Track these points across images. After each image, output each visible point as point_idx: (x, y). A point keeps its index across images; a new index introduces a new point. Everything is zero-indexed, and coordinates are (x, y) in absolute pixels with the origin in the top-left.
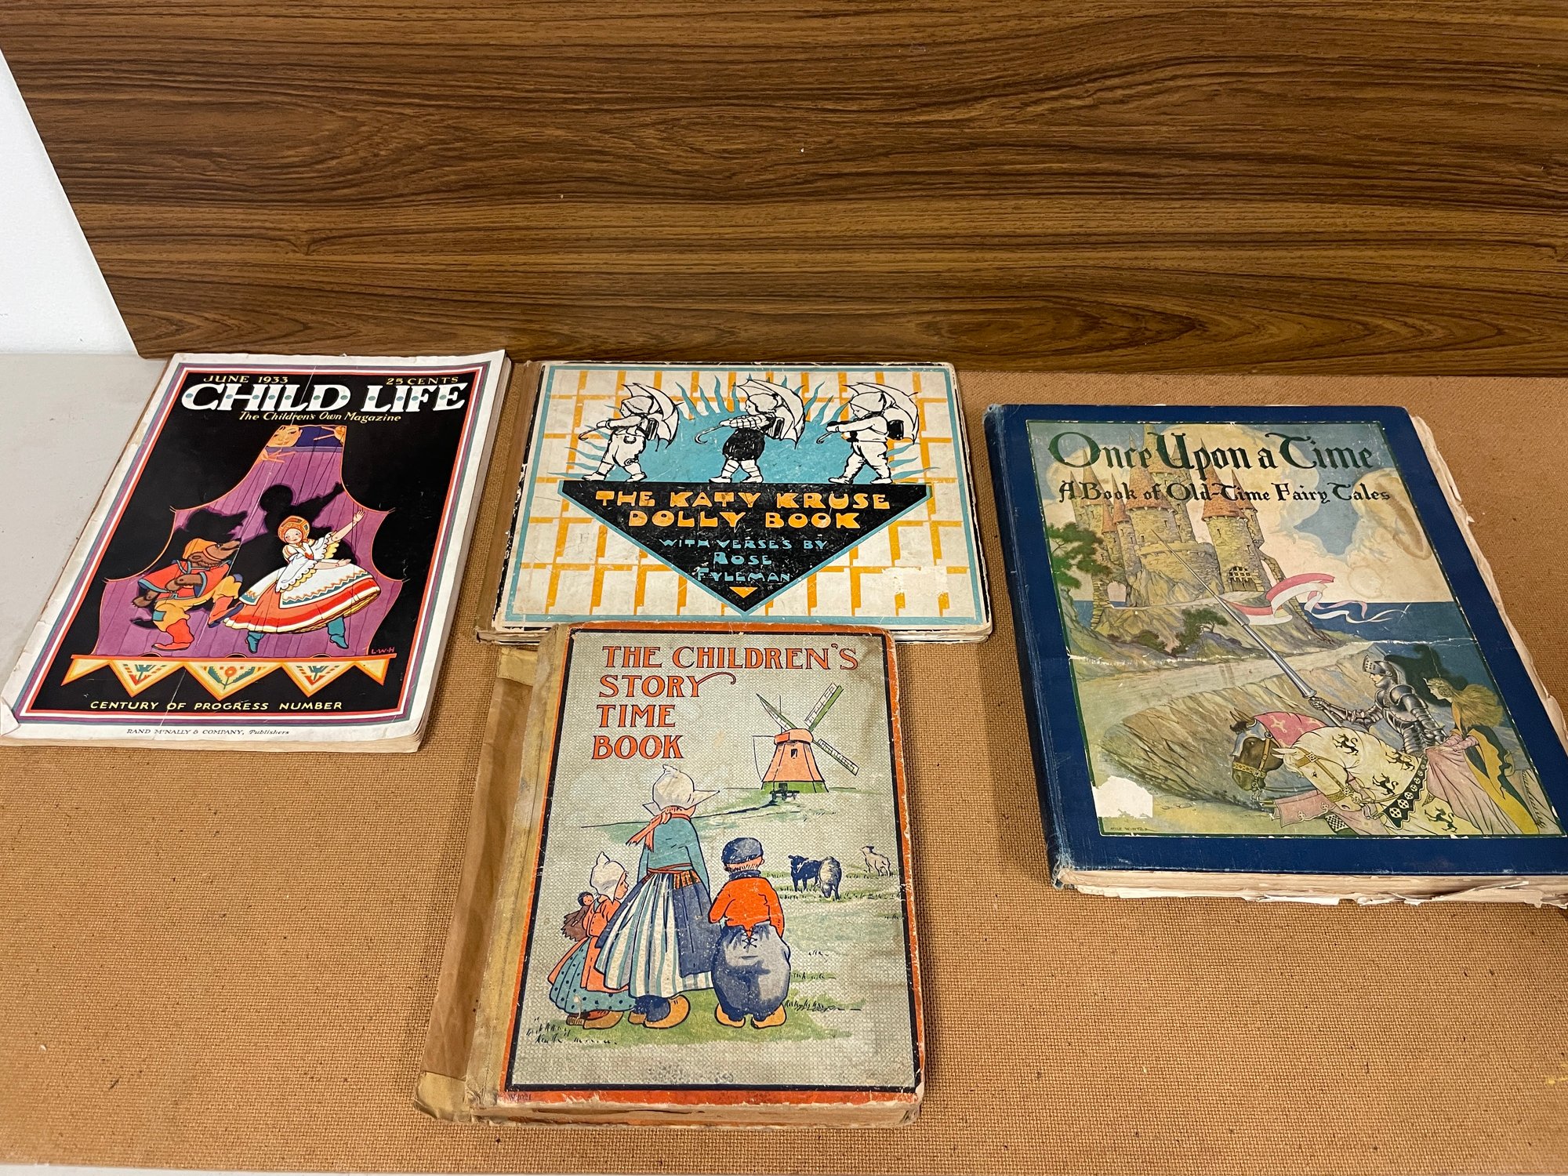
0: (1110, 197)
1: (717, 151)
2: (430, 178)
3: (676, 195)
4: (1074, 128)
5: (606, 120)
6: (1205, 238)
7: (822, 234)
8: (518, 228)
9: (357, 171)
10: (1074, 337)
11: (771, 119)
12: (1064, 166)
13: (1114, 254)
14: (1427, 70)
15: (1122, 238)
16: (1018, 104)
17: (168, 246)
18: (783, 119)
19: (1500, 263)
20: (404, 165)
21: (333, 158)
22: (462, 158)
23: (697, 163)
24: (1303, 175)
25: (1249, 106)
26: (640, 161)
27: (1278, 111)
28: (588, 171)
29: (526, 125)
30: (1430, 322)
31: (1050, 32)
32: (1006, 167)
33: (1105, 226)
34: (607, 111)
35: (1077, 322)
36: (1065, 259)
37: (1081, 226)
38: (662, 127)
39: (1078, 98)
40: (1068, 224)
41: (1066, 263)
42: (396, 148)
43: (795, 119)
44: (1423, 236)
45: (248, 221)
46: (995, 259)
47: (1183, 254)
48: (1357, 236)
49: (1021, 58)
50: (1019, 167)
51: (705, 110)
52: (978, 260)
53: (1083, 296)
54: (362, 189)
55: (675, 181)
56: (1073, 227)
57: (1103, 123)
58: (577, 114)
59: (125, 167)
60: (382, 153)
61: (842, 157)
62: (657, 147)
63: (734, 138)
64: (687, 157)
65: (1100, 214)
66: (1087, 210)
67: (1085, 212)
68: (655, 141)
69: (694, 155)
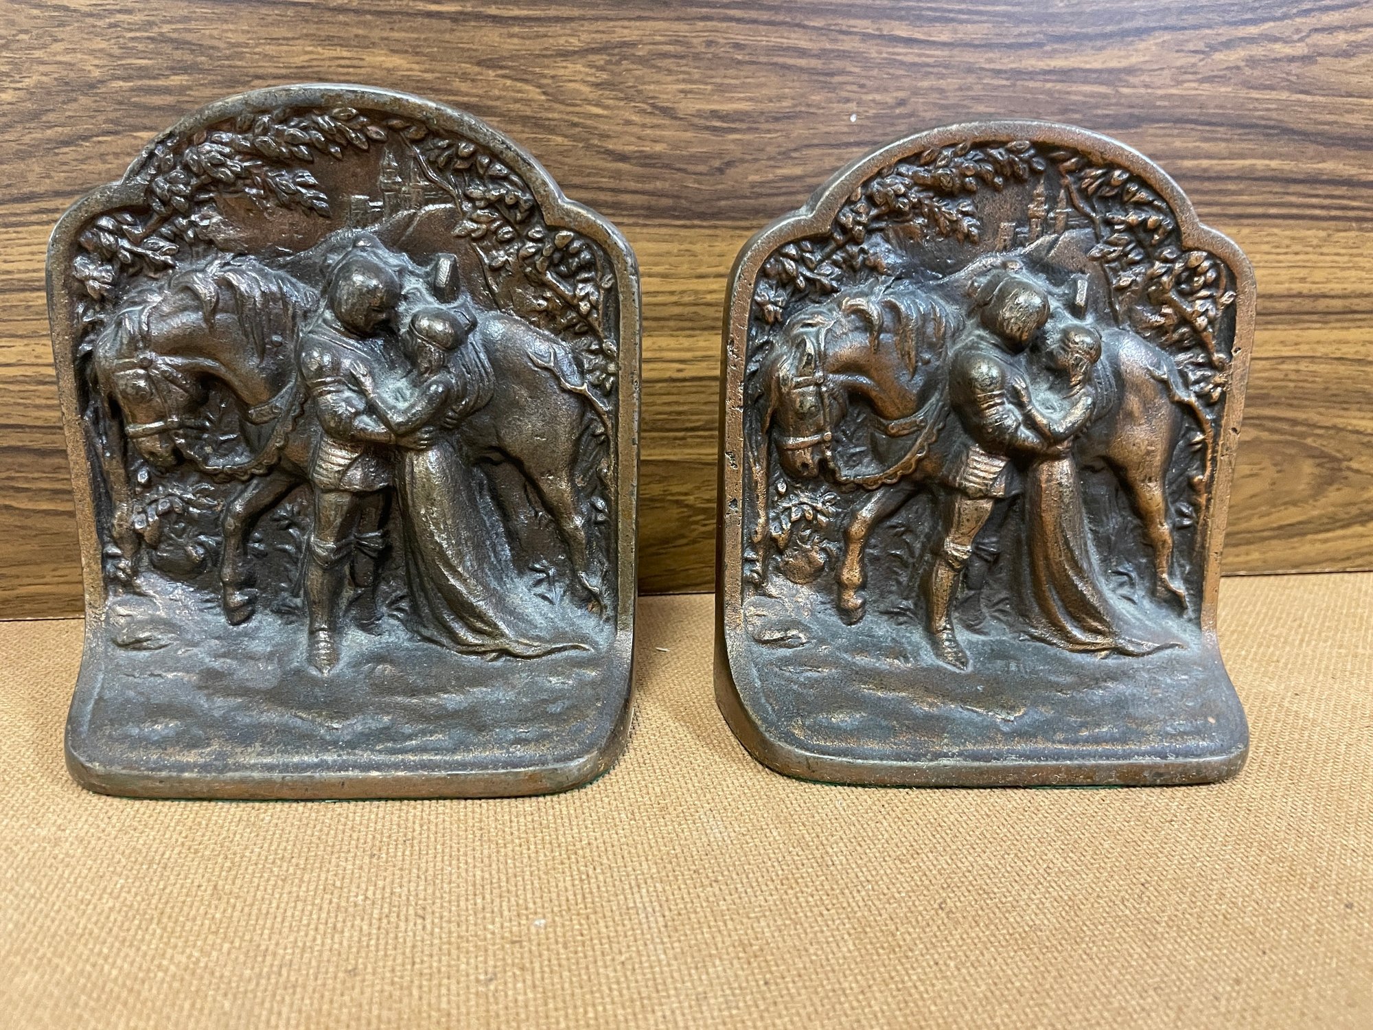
0: (1341, 224)
1: (699, 114)
4: (1284, 95)
5: (491, 38)
10: (1304, 501)
11: (803, 53)
12: (1274, 164)
13: (1355, 334)
16: (1201, 46)
18: (823, 54)
23: (662, 139)
26: (552, 131)
29: (329, 41)
34: (496, 19)
35: (1308, 468)
37: (1303, 280)
38: (600, 59)
40: (1285, 274)
41: (1286, 352)
43: (843, 55)
50: (1205, 163)
51: (682, 28)
53: (1312, 415)
55: (617, 175)
56: (1292, 280)
58: (434, 22)
62: (589, 102)
63: (733, 88)
64: (644, 126)
65: (1328, 258)
66: (1310, 249)
67: (1307, 253)
68: (585, 89)
69: (656, 121)
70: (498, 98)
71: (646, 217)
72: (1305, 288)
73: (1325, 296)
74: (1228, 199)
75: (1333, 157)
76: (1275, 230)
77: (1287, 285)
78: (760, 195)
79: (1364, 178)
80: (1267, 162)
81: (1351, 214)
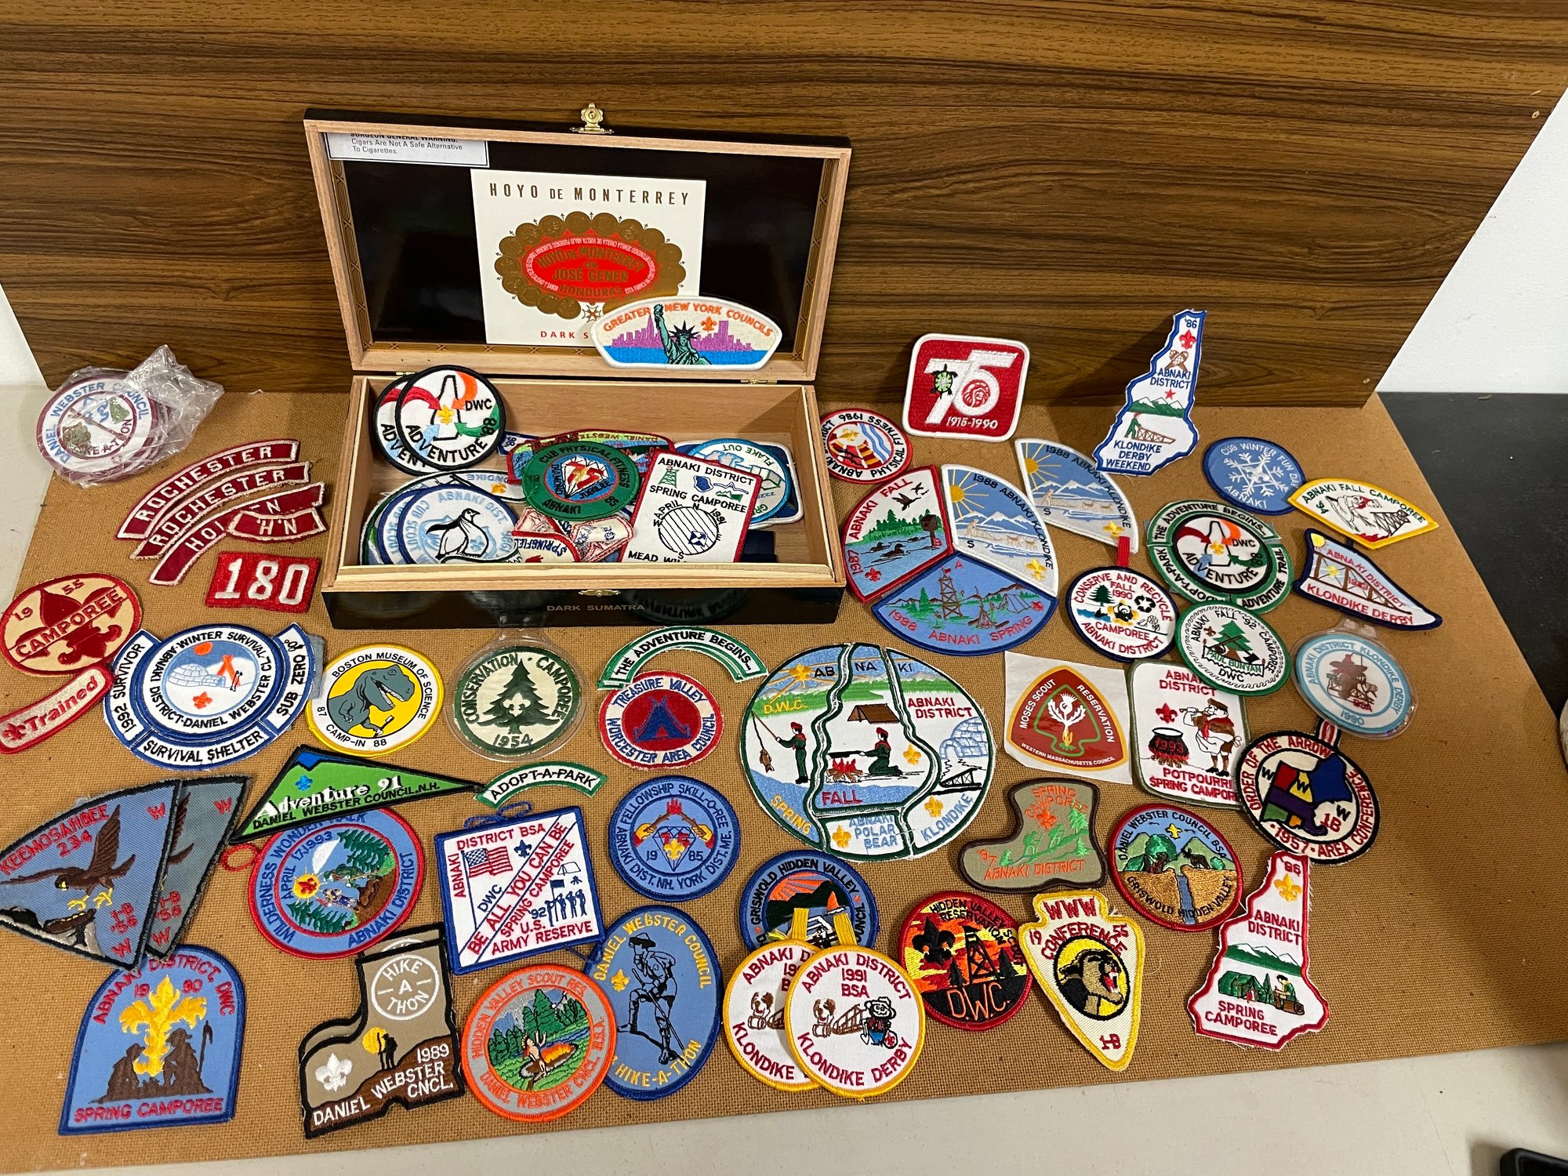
6: (1039, 299)
14: (1217, 174)
15: (970, 298)
17: (85, 292)
19: (1272, 321)
24: (1117, 252)
25: (1076, 198)
27: (1099, 203)
30: (1215, 365)
31: (917, 136)
39: (937, 188)
44: (1212, 300)
45: (169, 270)
46: (864, 313)
47: (1019, 311)
48: (1160, 300)
49: (888, 156)
52: (849, 314)
57: (958, 209)
59: (46, 222)
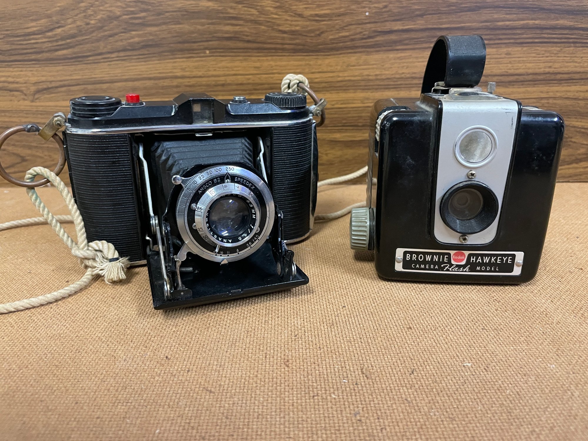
0: (567, 45)
1: (311, 15)
2: (121, 40)
3: (283, 50)
7: (379, 77)
8: (176, 77)
9: (73, 36)
12: (537, 22)
13: (574, 88)
20: (106, 31)
21: (59, 27)
22: (144, 25)
23: (299, 25)
26: (260, 24)
28: (227, 32)
32: (500, 24)
33: (566, 67)
36: (542, 92)
37: (550, 67)
40: (542, 65)
42: (102, 18)
50: (507, 23)
54: (76, 50)
55: (283, 38)
56: (545, 67)
60: (92, 22)
61: (393, 18)
62: (272, 13)
63: (323, 6)
64: (292, 21)
65: (562, 58)
66: (553, 55)
67: (552, 57)
68: (271, 9)
69: (296, 19)
70: (243, 14)
71: (294, 53)
72: (551, 70)
73: (560, 73)
74: (517, 37)
75: (562, 18)
76: (537, 48)
77: (542, 70)
78: (333, 43)
79: (576, 26)
80: (534, 21)
81: (571, 40)
